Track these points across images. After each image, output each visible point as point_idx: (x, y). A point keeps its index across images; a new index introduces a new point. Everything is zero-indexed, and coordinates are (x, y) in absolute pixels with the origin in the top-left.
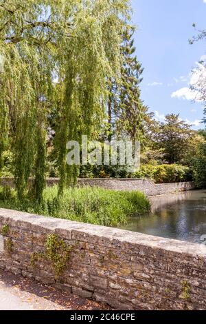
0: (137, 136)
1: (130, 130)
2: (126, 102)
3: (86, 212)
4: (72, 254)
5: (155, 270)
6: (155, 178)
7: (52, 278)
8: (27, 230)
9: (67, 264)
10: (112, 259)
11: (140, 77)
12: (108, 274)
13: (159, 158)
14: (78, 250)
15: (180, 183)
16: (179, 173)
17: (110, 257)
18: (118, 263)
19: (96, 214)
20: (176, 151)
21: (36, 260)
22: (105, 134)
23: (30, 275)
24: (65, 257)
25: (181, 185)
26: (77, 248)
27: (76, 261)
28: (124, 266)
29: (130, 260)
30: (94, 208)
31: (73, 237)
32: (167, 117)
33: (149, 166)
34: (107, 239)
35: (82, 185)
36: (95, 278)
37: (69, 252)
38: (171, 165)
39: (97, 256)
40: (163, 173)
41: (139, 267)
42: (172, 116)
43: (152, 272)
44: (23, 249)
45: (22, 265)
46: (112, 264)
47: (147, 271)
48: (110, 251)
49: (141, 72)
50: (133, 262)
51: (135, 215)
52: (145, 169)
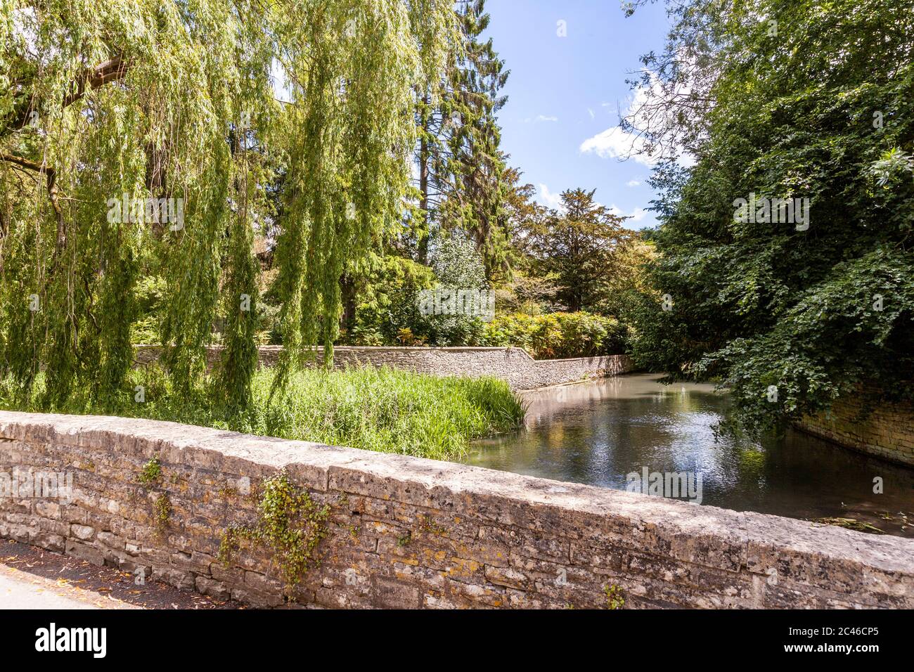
0: (492, 241)
1: (475, 228)
2: (464, 158)
3: (363, 429)
4: (331, 527)
5: (538, 561)
6: (534, 345)
7: (276, 592)
8: (212, 472)
9: (316, 554)
10: (431, 537)
11: (500, 94)
12: (422, 573)
13: (546, 297)
14: (344, 517)
15: (597, 358)
16: (594, 334)
17: (426, 531)
18: (446, 547)
19: (388, 434)
20: (587, 280)
21: (235, 547)
22: (412, 236)
23: (219, 589)
24: (311, 536)
25: (598, 364)
26: (342, 511)
27: (339, 547)
28: (462, 552)
29: (477, 538)
30: (385, 420)
31: (333, 485)
32: (567, 197)
33: (521, 317)
34: (419, 487)
35: (352, 362)
36: (388, 585)
37: (322, 523)
38: (575, 315)
39: (394, 530)
40: (556, 334)
41: (500, 553)
42: (578, 193)
43: (531, 565)
44: (201, 520)
45: (195, 563)
46: (431, 548)
47: (519, 563)
48: (426, 515)
49: (502, 83)
50: (484, 542)
51: (485, 435)
52: (512, 325)
